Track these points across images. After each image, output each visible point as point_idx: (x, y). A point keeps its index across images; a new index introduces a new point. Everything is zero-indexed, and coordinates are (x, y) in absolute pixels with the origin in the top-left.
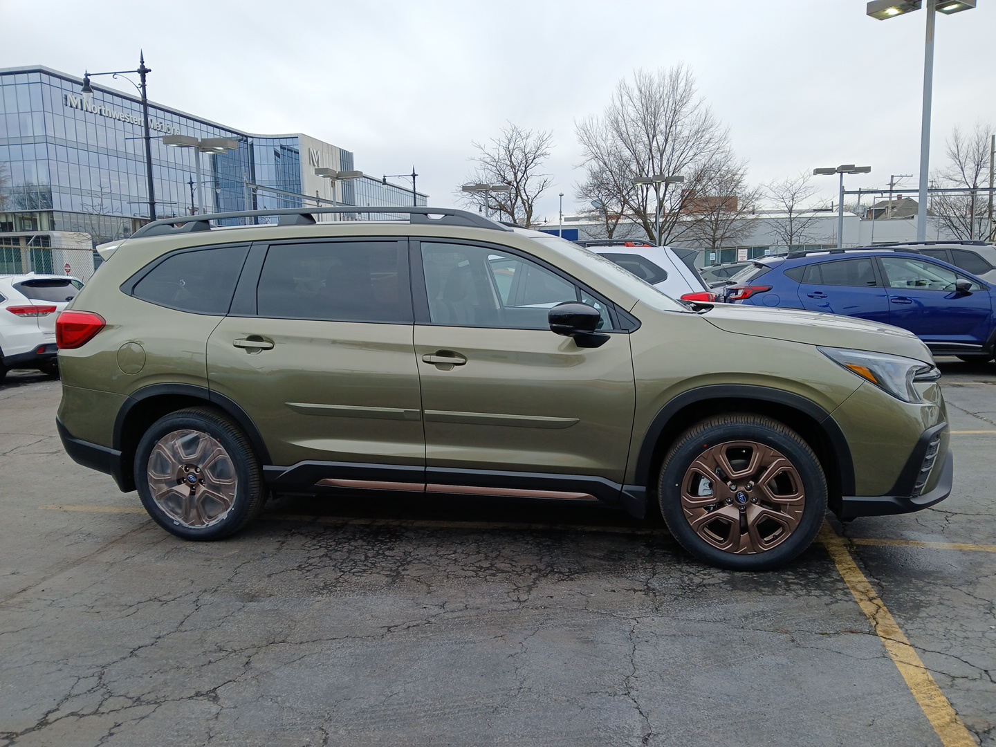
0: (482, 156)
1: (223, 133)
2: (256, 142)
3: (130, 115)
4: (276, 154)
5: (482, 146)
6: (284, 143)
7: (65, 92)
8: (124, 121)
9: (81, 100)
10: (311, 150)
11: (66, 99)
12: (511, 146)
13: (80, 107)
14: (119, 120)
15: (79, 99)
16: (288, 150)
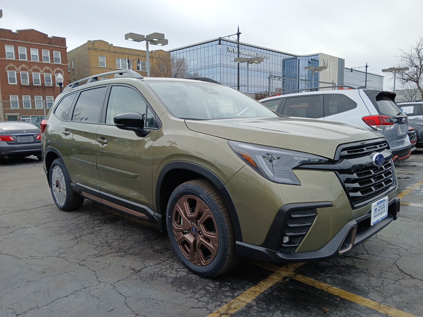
0: (402, 54)
1: (287, 56)
2: (301, 58)
3: (251, 53)
4: (309, 62)
5: (402, 49)
6: (313, 58)
7: (228, 46)
8: (248, 55)
9: (233, 49)
10: (325, 60)
11: (228, 49)
12: (419, 48)
13: (232, 51)
14: (246, 55)
15: (232, 48)
16: (314, 60)
